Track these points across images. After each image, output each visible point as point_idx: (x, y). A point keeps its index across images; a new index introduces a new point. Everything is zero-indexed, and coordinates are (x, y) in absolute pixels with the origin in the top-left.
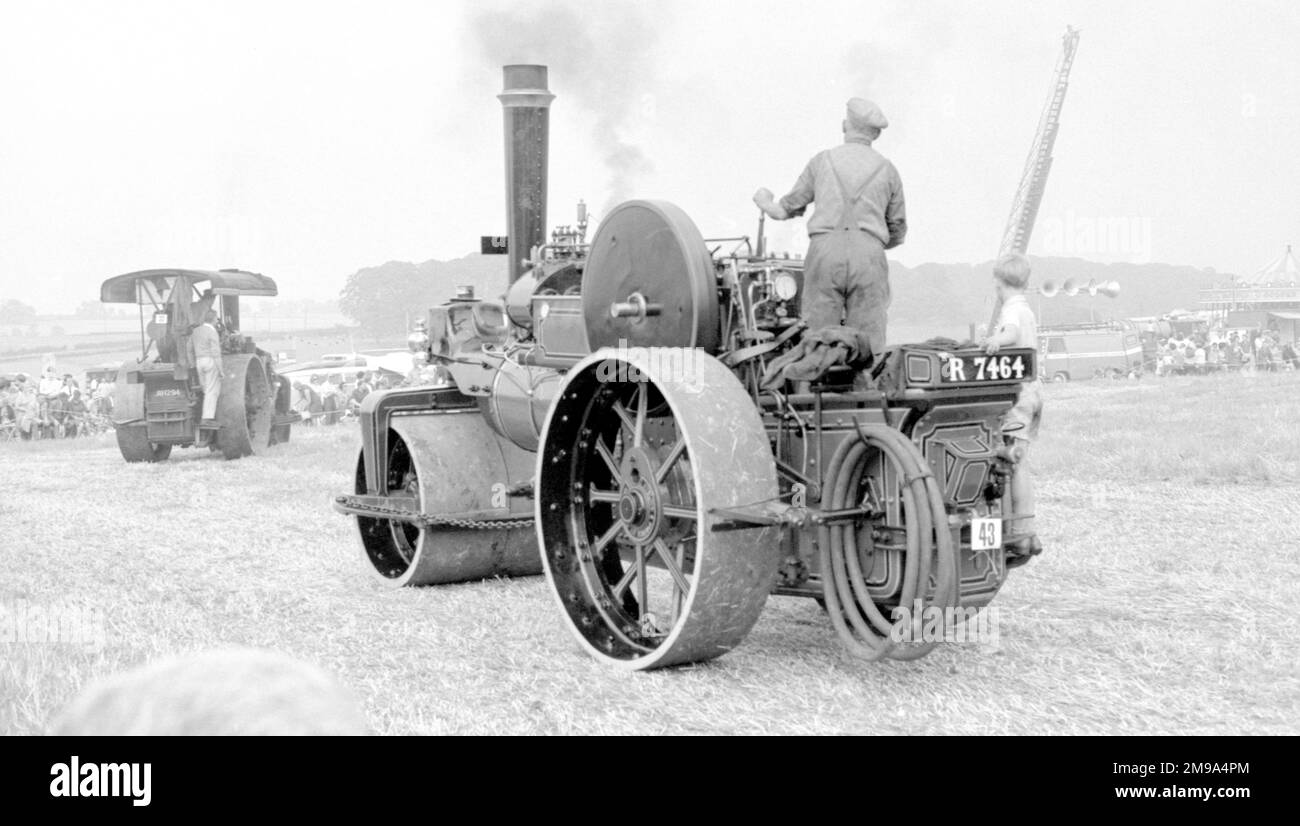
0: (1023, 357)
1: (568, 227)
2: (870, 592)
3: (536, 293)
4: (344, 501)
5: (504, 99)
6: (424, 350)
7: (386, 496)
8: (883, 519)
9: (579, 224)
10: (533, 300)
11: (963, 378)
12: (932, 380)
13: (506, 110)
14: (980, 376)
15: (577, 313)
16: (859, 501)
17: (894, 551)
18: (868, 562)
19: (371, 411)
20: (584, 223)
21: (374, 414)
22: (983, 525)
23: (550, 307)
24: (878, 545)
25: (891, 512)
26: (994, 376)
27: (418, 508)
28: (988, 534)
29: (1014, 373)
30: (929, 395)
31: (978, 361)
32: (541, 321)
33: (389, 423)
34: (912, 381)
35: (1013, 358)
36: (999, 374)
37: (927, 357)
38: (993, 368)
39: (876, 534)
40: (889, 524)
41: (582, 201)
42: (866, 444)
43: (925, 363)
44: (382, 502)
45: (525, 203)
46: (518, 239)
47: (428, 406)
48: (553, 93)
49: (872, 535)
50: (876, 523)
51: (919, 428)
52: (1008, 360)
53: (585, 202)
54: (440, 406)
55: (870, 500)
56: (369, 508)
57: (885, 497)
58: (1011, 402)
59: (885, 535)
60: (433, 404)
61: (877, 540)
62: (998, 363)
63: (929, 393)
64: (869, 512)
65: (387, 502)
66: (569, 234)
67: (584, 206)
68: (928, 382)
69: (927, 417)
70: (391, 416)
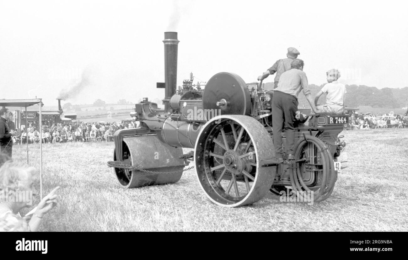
0: (346, 117)
1: (188, 80)
2: (305, 183)
3: (181, 99)
4: (110, 163)
5: (164, 42)
6: (135, 117)
7: (122, 161)
8: (309, 162)
9: (191, 79)
10: (180, 101)
11: (333, 123)
12: (326, 123)
13: (164, 45)
14: (337, 122)
15: (201, 105)
16: (301, 157)
17: (312, 171)
18: (303, 174)
19: (117, 135)
20: (192, 79)
21: (118, 137)
22: (336, 164)
23: (187, 103)
24: (307, 170)
25: (311, 160)
26: (340, 123)
27: (131, 164)
28: (338, 166)
29: (344, 121)
30: (324, 128)
31: (337, 118)
32: (184, 107)
33: (123, 139)
34: (319, 124)
35: (344, 117)
36: (341, 122)
37: (324, 117)
38: (339, 120)
39: (307, 166)
40: (311, 164)
41: (191, 72)
42: (307, 141)
43: (324, 119)
44: (121, 163)
45: (171, 73)
46: (168, 83)
47: (134, 134)
48: (179, 40)
49: (306, 167)
50: (307, 164)
51: (320, 137)
52: (343, 118)
53: (192, 73)
54: (138, 134)
55: (305, 157)
56: (117, 165)
57: (310, 156)
58: (341, 130)
59: (310, 167)
60: (136, 133)
61: (307, 168)
62: (341, 119)
63: (324, 127)
64: (305, 160)
65: (122, 163)
66: (188, 82)
67: (192, 74)
68: (324, 124)
69: (322, 134)
70: (123, 138)
